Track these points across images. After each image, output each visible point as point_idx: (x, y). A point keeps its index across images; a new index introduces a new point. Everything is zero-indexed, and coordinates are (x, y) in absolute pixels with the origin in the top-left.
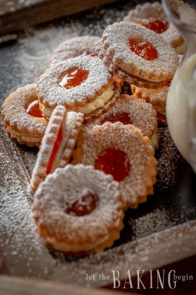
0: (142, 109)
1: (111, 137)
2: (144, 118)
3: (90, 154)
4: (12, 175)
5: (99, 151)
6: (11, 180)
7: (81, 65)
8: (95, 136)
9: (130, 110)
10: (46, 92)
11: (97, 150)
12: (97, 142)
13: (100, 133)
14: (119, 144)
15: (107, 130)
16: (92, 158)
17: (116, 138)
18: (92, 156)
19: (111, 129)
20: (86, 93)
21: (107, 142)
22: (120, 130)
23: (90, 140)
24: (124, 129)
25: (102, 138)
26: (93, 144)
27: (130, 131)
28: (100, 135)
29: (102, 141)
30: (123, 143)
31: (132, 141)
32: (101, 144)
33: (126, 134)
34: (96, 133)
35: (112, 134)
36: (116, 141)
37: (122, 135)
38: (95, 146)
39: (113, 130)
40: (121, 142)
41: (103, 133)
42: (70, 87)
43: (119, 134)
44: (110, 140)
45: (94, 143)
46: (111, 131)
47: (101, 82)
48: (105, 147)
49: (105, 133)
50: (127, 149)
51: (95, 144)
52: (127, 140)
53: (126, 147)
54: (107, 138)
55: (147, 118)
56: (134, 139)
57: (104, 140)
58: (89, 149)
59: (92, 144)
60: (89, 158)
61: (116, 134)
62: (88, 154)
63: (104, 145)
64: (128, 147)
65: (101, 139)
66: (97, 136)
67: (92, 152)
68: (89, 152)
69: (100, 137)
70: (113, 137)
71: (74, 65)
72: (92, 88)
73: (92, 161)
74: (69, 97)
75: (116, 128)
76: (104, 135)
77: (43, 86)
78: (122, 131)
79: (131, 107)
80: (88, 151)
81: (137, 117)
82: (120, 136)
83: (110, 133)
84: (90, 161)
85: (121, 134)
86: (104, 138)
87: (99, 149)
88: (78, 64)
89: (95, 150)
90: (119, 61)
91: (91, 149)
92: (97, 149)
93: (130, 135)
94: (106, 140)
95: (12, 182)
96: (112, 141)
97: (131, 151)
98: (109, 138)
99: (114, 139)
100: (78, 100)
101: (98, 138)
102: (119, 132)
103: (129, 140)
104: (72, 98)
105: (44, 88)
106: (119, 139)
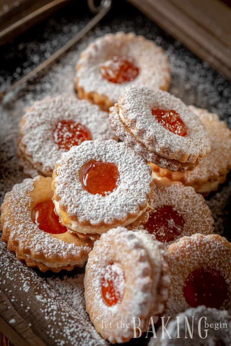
0: (187, 197)
1: (197, 256)
2: (197, 209)
3: (177, 283)
4: (73, 327)
5: (186, 276)
6: (75, 334)
7: (99, 156)
8: (177, 259)
9: (173, 201)
10: (77, 207)
11: (183, 276)
12: (182, 267)
13: (183, 254)
14: (208, 262)
15: (190, 248)
16: (180, 287)
17: (203, 256)
18: (180, 285)
19: (195, 246)
20: (136, 200)
21: (194, 263)
22: (205, 245)
23: (173, 265)
24: (210, 242)
25: (187, 260)
26: (178, 269)
27: (218, 244)
28: (183, 257)
29: (188, 263)
30: (212, 259)
31: (223, 256)
32: (188, 267)
33: (214, 248)
34: (178, 255)
35: (198, 253)
36: (204, 260)
37: (210, 251)
38: (180, 272)
39: (197, 247)
40: (210, 260)
41: (186, 253)
42: (106, 193)
43: (206, 250)
44: (196, 260)
45: (179, 267)
46: (195, 249)
47: (146, 180)
48: (192, 270)
49: (189, 253)
50: (219, 266)
51: (180, 269)
52: (216, 256)
53: (218, 263)
54: (193, 258)
55: (200, 209)
56: (225, 253)
57: (190, 262)
58: (175, 277)
59: (176, 270)
60: (176, 288)
61: (201, 251)
62: (175, 283)
63: (191, 267)
64: (220, 264)
65: (186, 262)
66: (181, 258)
67: (178, 280)
68: (175, 281)
69: (184, 259)
70: (199, 255)
71: (89, 157)
72: (140, 190)
73: (181, 290)
74: (117, 209)
75: (200, 243)
76: (189, 255)
77: (68, 197)
78: (208, 245)
79: (173, 197)
80: (174, 279)
81: (188, 211)
82: (207, 252)
83: (194, 251)
84: (179, 291)
85: (208, 249)
86: (189, 260)
87: (186, 273)
88: (93, 155)
89: (181, 277)
90: (165, 150)
91: (177, 276)
92: (183, 274)
93: (219, 248)
94: (192, 261)
95: (78, 336)
96: (200, 261)
97: (224, 268)
98: (196, 258)
99: (201, 257)
100: (131, 212)
101: (182, 260)
102: (205, 248)
103: (219, 255)
104: (122, 211)
105: (71, 200)
106: (206, 257)
